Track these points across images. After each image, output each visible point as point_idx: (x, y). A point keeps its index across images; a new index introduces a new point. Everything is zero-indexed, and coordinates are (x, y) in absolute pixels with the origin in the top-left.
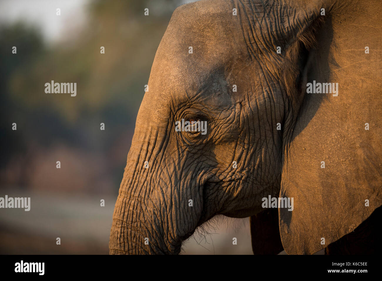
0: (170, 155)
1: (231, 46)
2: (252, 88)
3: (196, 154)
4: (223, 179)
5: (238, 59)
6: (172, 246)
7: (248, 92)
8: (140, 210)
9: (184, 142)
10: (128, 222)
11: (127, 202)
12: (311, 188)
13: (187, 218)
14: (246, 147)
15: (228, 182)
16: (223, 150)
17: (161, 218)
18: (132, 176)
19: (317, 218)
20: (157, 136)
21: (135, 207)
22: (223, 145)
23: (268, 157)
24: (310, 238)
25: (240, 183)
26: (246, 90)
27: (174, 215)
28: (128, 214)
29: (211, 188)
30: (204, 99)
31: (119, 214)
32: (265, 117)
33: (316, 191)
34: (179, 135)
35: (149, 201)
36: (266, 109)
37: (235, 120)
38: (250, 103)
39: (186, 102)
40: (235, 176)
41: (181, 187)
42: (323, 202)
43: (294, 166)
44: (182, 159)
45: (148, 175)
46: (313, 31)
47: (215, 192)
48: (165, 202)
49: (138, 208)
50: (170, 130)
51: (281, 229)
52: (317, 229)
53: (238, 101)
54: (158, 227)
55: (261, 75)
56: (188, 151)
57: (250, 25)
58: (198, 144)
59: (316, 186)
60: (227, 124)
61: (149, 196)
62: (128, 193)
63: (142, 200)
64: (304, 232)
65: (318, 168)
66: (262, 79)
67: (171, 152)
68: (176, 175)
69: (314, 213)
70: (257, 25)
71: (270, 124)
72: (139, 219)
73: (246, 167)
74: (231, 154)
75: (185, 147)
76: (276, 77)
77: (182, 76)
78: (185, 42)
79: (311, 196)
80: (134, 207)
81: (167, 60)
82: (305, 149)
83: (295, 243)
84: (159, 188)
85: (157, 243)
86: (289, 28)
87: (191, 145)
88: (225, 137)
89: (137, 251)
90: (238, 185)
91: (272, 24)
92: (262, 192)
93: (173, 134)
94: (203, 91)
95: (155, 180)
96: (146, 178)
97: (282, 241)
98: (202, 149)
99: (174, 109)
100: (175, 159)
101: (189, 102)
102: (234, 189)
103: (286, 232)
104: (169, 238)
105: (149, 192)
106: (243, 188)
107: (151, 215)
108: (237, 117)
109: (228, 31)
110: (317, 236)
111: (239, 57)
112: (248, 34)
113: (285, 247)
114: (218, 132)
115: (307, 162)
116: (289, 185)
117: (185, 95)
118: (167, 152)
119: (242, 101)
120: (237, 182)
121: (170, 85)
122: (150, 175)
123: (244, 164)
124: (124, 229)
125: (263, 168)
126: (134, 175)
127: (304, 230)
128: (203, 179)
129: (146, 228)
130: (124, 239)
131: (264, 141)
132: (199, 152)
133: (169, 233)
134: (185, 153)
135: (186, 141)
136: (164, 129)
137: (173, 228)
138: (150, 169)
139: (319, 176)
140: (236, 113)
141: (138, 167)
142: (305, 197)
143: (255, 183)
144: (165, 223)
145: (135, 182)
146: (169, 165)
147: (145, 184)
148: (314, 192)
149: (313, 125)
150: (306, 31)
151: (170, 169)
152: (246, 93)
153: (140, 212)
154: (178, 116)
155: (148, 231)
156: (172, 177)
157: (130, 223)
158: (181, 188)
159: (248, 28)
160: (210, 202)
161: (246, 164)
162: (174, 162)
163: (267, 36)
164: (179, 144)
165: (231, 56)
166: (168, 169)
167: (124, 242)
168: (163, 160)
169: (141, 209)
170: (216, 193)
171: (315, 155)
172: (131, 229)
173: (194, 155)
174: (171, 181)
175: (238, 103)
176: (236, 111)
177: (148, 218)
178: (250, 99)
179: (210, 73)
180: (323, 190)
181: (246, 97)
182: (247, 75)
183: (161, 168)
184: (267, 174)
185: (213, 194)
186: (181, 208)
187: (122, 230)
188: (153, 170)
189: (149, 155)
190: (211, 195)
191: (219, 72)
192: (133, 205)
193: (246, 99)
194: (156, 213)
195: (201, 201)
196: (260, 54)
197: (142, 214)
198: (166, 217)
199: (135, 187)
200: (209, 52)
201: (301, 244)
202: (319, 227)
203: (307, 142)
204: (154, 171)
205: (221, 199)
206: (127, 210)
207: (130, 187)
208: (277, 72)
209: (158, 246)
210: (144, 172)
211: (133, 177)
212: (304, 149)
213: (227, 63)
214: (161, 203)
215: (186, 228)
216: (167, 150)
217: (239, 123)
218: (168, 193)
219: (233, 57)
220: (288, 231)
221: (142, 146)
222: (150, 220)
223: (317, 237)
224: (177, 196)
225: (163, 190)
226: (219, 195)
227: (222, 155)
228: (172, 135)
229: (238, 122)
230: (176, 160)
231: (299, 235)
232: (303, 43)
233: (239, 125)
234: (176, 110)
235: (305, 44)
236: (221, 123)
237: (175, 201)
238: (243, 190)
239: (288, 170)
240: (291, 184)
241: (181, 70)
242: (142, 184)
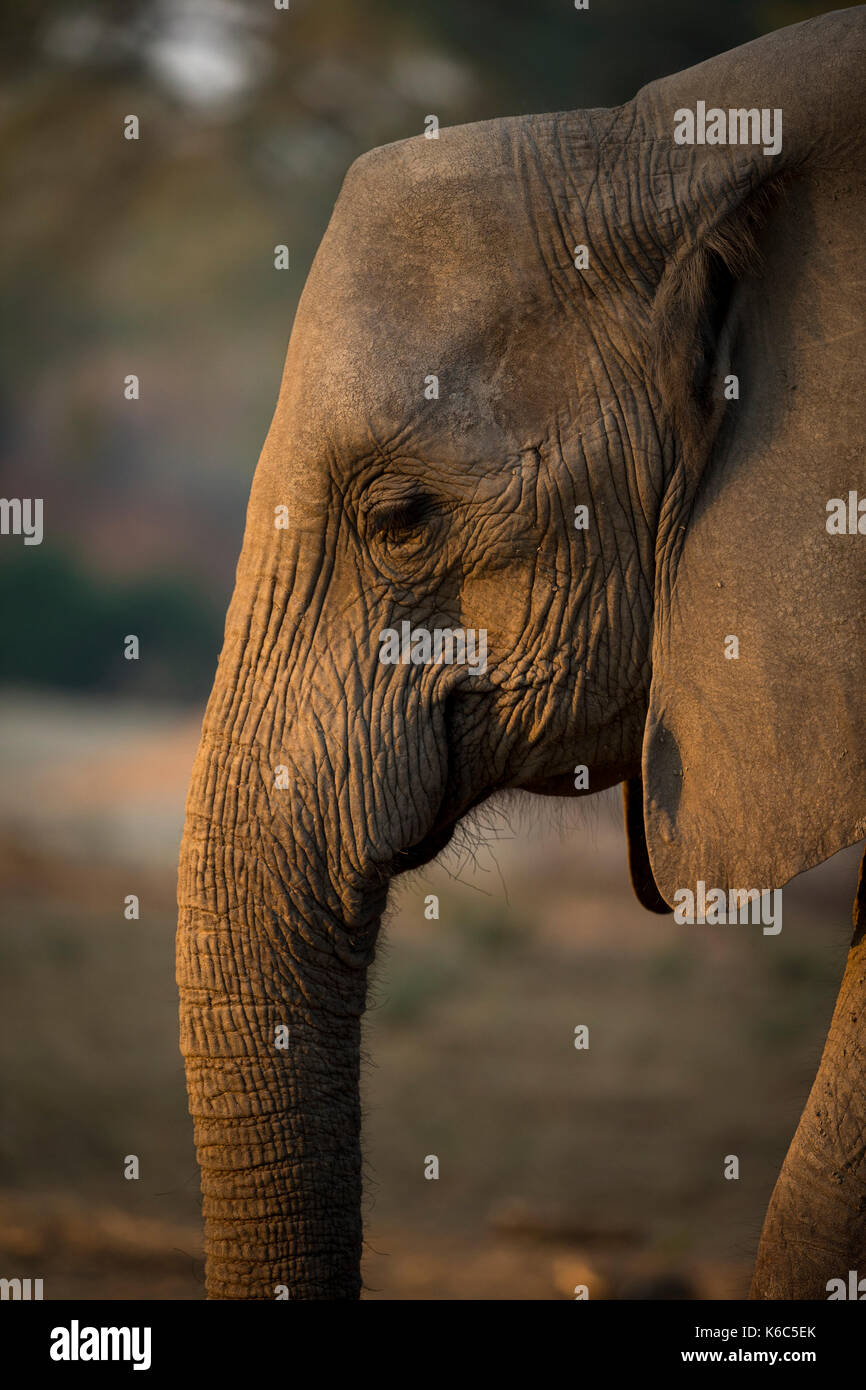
0: (338, 614)
1: (503, 278)
2: (571, 403)
3: (418, 607)
4: (502, 682)
5: (525, 318)
6: (354, 893)
7: (558, 417)
8: (257, 786)
9: (378, 574)
10: (223, 824)
11: (220, 760)
12: (741, 703)
13: (396, 805)
14: (560, 583)
15: (515, 690)
16: (495, 595)
17: (318, 808)
18: (231, 681)
19: (757, 795)
20: (298, 557)
21: (243, 777)
22: (496, 577)
23: (625, 613)
24: (735, 857)
25: (547, 692)
26: (551, 411)
27: (354, 795)
28: (224, 800)
29: (467, 710)
30: (423, 444)
31: (200, 798)
32: (609, 491)
33: (756, 712)
34: (361, 553)
35: (282, 755)
36: (611, 466)
37: (522, 501)
38: (563, 450)
39: (372, 454)
40: (533, 672)
41: (373, 710)
42: (778, 747)
43: (691, 636)
44: (374, 625)
45: (278, 679)
46: (750, 220)
47: (481, 722)
48: (328, 758)
49: (250, 780)
50: (333, 538)
51: (650, 827)
52: (760, 829)
53: (529, 444)
54: (310, 837)
55: (594, 362)
56: (391, 600)
57: (556, 213)
58: (419, 578)
59: (758, 699)
60: (500, 516)
61: (280, 742)
62: (222, 734)
63: (262, 754)
64: (718, 837)
65: (762, 644)
66: (598, 374)
67: (341, 604)
68: (358, 675)
69: (751, 781)
70: (576, 209)
71: (628, 510)
72: (254, 813)
73: (563, 644)
74: (520, 605)
75: (381, 589)
76: (636, 370)
77: (355, 374)
78: (370, 269)
79: (741, 727)
80: (239, 778)
81: (320, 325)
82: (722, 586)
83: (692, 872)
84: (310, 717)
85: (309, 885)
86: (673, 212)
87: (399, 583)
88: (497, 554)
89: (249, 912)
90: (544, 700)
91: (618, 203)
92: (618, 718)
93: (343, 550)
94: (418, 419)
95: (296, 693)
96: (272, 688)
97: (652, 865)
98: (436, 592)
99: (340, 474)
100: (353, 627)
101: (380, 455)
102: (532, 711)
103: (666, 838)
104: (345, 868)
105: (282, 729)
106: (557, 708)
107: (287, 798)
108: (527, 493)
109: (494, 235)
110: (756, 852)
111: (529, 311)
112: (551, 238)
113: (661, 883)
114: (476, 538)
115: (729, 623)
116: (673, 693)
117: (366, 434)
118: (329, 604)
119: (541, 443)
120: (540, 689)
121: (326, 403)
122: (283, 676)
123: (558, 634)
124: (214, 846)
125: (611, 644)
126: (237, 677)
127: (720, 831)
128: (441, 685)
129: (276, 840)
130: (214, 875)
131: (613, 565)
132: (427, 602)
133: (342, 852)
134: (383, 607)
135: (383, 570)
136: (315, 538)
137: (353, 835)
138: (283, 658)
139: (767, 669)
140: (524, 482)
141: (247, 654)
142: (724, 730)
143: (591, 692)
144: (330, 822)
145: (241, 700)
146: (337, 646)
147: (270, 706)
148: (750, 718)
149: (744, 512)
150: (727, 218)
151: (339, 656)
152: (553, 418)
153: (258, 790)
154: (354, 495)
155: (281, 847)
156: (348, 683)
157: (230, 825)
158: (373, 714)
159: (550, 219)
160: (468, 753)
161: (562, 635)
162: (351, 635)
163: (605, 244)
164: (364, 580)
165: (503, 310)
166: (335, 658)
167: (215, 885)
168: (318, 629)
169: (260, 782)
170: (485, 723)
171: (754, 604)
172: (233, 845)
173: (410, 612)
174: (343, 694)
175: (528, 449)
176: (523, 475)
177: (281, 810)
178: (564, 436)
179: (441, 363)
180: (778, 710)
181: (552, 430)
182: (555, 364)
183: (315, 654)
184: (623, 663)
185: (474, 727)
186: (374, 775)
187: (209, 848)
188: (290, 662)
189: (275, 615)
190: (469, 731)
191: (469, 360)
192: (236, 770)
193: (553, 439)
194: (303, 792)
195: (438, 750)
196: (591, 298)
197: (262, 797)
198: (331, 806)
199: (240, 716)
200: (438, 298)
201: (710, 873)
202: (764, 824)
203: (729, 563)
204: (295, 664)
205: (498, 744)
206: (220, 786)
207: (227, 716)
208: (638, 353)
209: (312, 892)
210: (266, 666)
211: (236, 683)
212: (719, 585)
213: (493, 330)
214: (318, 762)
215: (393, 834)
216: (331, 598)
217: (533, 510)
218: (337, 732)
219: (510, 312)
220: (671, 834)
221: (257, 588)
222: (285, 814)
223: (756, 854)
224: (362, 739)
225: (323, 723)
226: (493, 733)
227: (495, 609)
228: (342, 554)
229: (530, 509)
230: (357, 629)
231: (702, 848)
232: (719, 257)
233: (536, 515)
234: (345, 478)
235: (725, 258)
236: (480, 512)
237: (358, 755)
238: (557, 713)
239: (672, 649)
240: (680, 690)
241: (353, 356)
242: (260, 706)
